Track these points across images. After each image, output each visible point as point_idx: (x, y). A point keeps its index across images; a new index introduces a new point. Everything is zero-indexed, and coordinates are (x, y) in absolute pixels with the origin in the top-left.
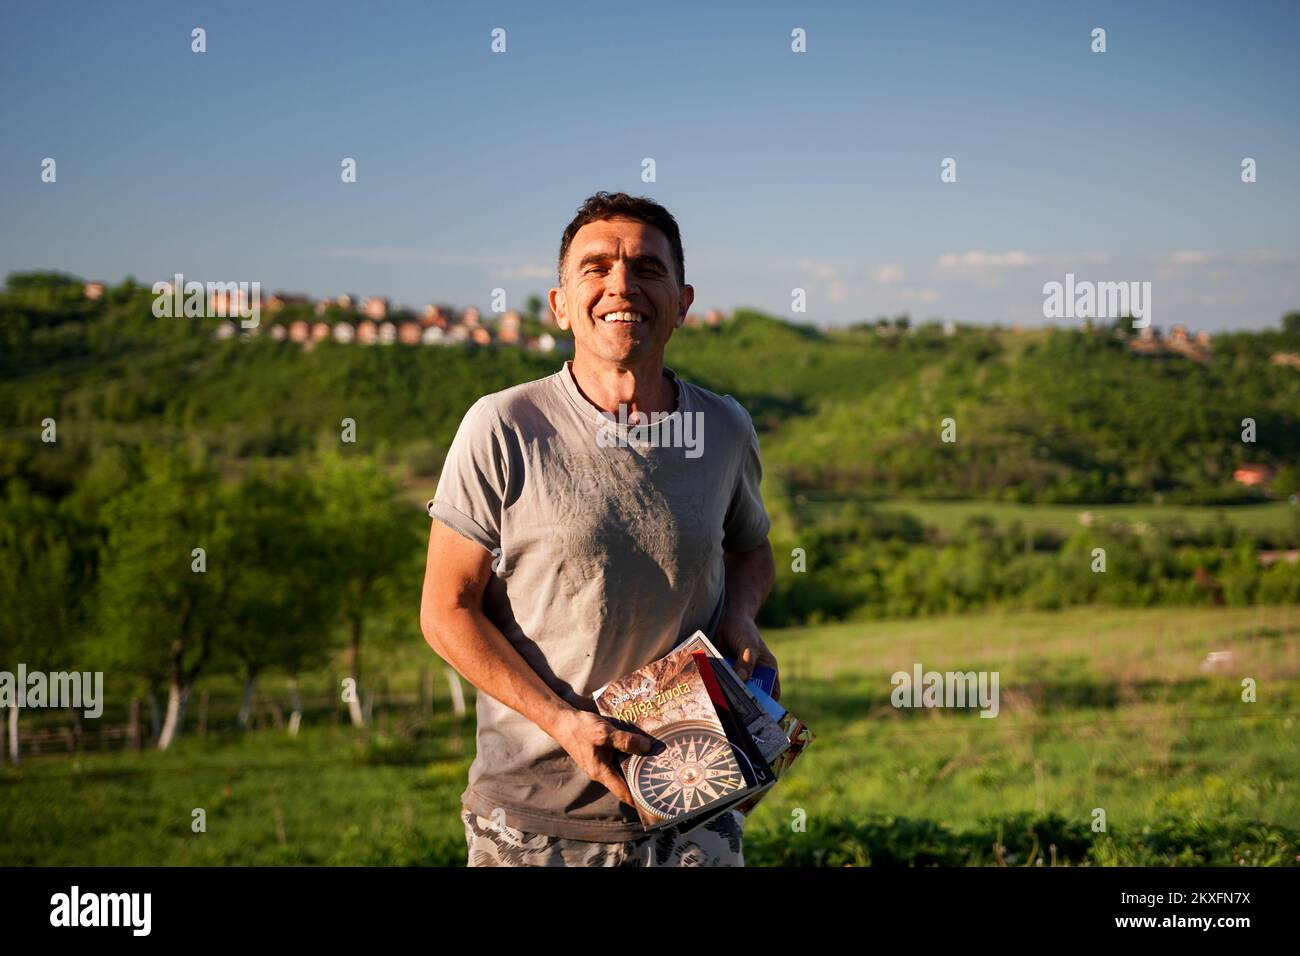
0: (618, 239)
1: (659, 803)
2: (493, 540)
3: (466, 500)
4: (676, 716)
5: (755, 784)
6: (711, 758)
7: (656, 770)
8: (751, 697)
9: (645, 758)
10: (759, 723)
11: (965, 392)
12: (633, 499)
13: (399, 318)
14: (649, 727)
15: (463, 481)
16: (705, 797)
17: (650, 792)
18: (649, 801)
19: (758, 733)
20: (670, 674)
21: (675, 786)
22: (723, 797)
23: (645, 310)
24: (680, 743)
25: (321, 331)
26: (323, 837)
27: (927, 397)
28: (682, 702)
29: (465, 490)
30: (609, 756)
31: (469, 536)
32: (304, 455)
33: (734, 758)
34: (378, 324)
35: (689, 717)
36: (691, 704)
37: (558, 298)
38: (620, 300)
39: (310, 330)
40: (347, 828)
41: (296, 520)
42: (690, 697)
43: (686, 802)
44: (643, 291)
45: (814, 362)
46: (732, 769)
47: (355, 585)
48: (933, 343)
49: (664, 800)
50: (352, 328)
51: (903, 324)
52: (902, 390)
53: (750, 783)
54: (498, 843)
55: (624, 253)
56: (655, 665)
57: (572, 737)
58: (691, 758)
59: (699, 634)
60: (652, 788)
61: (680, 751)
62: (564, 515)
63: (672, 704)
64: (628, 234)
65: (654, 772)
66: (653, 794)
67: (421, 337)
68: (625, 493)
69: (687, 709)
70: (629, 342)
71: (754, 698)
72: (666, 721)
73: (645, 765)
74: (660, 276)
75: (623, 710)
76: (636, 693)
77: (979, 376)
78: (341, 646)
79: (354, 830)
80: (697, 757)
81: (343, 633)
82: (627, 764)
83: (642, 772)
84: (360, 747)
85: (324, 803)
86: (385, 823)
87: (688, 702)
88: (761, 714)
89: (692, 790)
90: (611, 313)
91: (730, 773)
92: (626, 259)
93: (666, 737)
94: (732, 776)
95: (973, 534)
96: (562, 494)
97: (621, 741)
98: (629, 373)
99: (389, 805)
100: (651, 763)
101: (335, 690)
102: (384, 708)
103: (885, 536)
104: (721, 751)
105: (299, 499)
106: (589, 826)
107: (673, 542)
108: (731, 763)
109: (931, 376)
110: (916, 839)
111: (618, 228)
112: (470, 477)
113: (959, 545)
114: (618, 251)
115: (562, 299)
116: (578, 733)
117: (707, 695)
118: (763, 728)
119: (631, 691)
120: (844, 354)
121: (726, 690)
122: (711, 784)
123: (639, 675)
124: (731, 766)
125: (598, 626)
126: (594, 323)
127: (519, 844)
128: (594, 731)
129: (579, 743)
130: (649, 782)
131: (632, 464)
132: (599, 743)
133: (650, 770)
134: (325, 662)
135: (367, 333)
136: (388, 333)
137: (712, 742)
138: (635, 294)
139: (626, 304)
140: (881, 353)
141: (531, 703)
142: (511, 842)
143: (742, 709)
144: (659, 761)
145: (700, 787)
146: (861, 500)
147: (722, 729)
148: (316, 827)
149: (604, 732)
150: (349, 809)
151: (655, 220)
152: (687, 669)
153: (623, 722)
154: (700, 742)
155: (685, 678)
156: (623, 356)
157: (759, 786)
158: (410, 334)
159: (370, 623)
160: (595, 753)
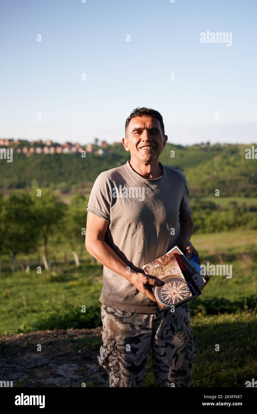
0: (145, 123)
1: (165, 301)
2: (107, 218)
3: (99, 205)
4: (169, 274)
5: (195, 295)
6: (181, 287)
7: (163, 291)
8: (193, 267)
9: (160, 287)
10: (196, 275)
11: (228, 164)
12: (152, 203)
13: (55, 145)
14: (160, 277)
15: (97, 199)
16: (179, 299)
17: (162, 298)
18: (161, 301)
19: (196, 279)
20: (167, 260)
21: (170, 296)
22: (185, 299)
23: (154, 145)
24: (171, 282)
25: (32, 150)
26: (37, 304)
27: (216, 166)
28: (171, 269)
29: (98, 202)
30: (148, 287)
31: (100, 216)
32: (28, 188)
33: (188, 287)
34: (49, 147)
35: (173, 274)
36: (174, 270)
37: (125, 141)
38: (146, 143)
39: (29, 150)
40: (44, 301)
41: (26, 208)
42: (174, 267)
43: (173, 301)
44: (153, 139)
45: (182, 156)
46: (188, 290)
47: (45, 228)
48: (218, 149)
49: (166, 300)
50: (42, 149)
51: (208, 144)
52: (209, 163)
53: (193, 294)
54: (114, 316)
55: (147, 127)
56: (162, 257)
57: (136, 281)
58: (174, 287)
59: (176, 247)
60: (162, 297)
61: (171, 285)
62: (130, 209)
63: (168, 270)
64: (148, 121)
65: (162, 292)
66: (163, 299)
67: (62, 151)
68: (149, 201)
69: (172, 271)
70: (149, 155)
71: (194, 267)
72: (166, 275)
73: (160, 289)
74: (158, 134)
75: (152, 272)
76: (156, 267)
77: (232, 159)
78: (41, 245)
79: (47, 302)
80: (176, 286)
81: (42, 242)
82: (154, 289)
83: (159, 292)
84: (48, 276)
85: (37, 294)
86: (56, 299)
87: (173, 269)
88: (196, 273)
89: (175, 297)
90: (143, 147)
91: (187, 291)
92: (147, 129)
93: (166, 281)
94: (188, 292)
95: (231, 207)
96: (129, 202)
97: (152, 282)
98: (149, 165)
99: (57, 294)
100: (162, 289)
101: (39, 259)
102: (55, 264)
103: (204, 208)
104: (184, 285)
105: (27, 201)
106: (145, 309)
107: (165, 215)
108: (187, 288)
109: (217, 159)
110: (220, 304)
111: (144, 119)
112: (100, 197)
113: (227, 210)
114: (145, 127)
115: (126, 141)
116: (139, 280)
117: (179, 267)
118: (197, 277)
119: (154, 266)
120: (191, 153)
121: (185, 265)
122: (180, 295)
123: (157, 260)
124: (187, 289)
125: (142, 244)
126: (138, 150)
127: (122, 316)
128: (143, 279)
129: (139, 283)
130: (161, 295)
131: (151, 192)
132: (145, 283)
133: (162, 291)
134: (36, 250)
135: (46, 150)
136: (52, 150)
137: (181, 282)
138: (151, 140)
139: (148, 144)
140: (202, 153)
141: (123, 270)
142: (119, 315)
143: (190, 271)
144: (164, 288)
145: (177, 296)
146: (197, 197)
147: (184, 277)
148: (35, 301)
149: (146, 280)
150: (45, 296)
151: (155, 116)
152: (172, 259)
153: (152, 276)
154: (177, 282)
155: (172, 261)
156: (148, 160)
157: (196, 295)
158: (59, 150)
159: (50, 239)
160: (144, 286)
